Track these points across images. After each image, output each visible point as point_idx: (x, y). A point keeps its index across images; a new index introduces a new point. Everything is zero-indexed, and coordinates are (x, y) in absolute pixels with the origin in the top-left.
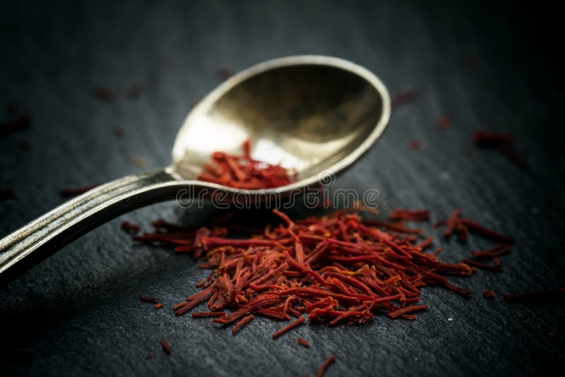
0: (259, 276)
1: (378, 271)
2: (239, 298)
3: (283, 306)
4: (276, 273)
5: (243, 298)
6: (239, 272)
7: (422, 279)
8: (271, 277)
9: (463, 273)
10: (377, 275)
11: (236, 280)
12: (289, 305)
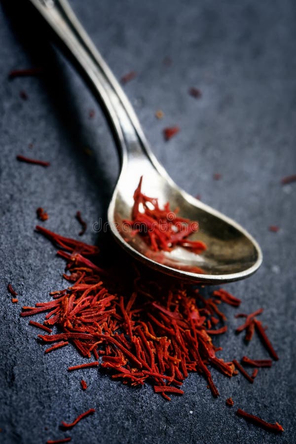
0: (92, 310)
1: (171, 346)
2: (67, 324)
3: (92, 346)
4: (104, 314)
5: (70, 325)
6: (83, 298)
7: (196, 366)
8: (100, 315)
9: (227, 373)
10: (169, 347)
11: (76, 304)
12: (95, 347)
